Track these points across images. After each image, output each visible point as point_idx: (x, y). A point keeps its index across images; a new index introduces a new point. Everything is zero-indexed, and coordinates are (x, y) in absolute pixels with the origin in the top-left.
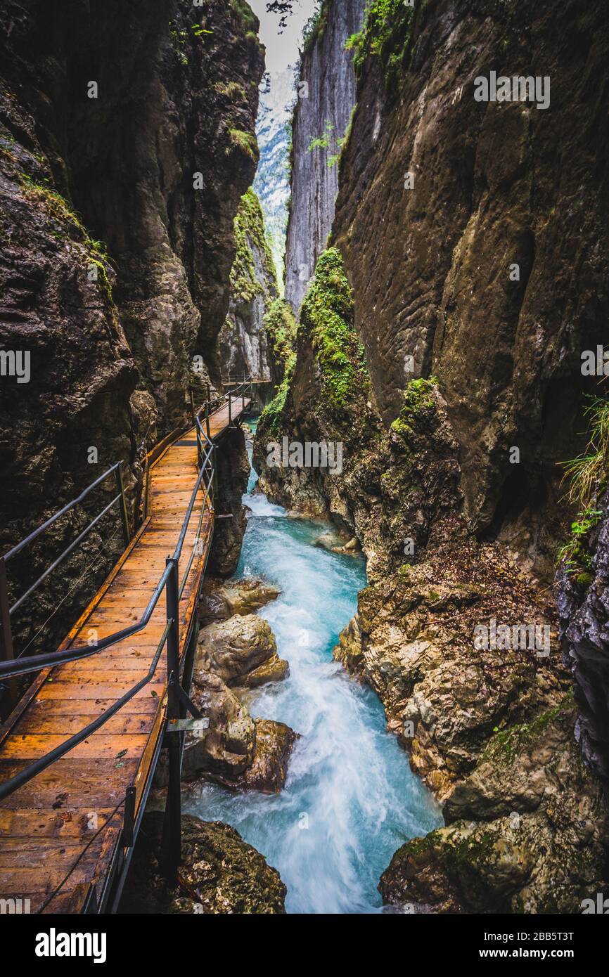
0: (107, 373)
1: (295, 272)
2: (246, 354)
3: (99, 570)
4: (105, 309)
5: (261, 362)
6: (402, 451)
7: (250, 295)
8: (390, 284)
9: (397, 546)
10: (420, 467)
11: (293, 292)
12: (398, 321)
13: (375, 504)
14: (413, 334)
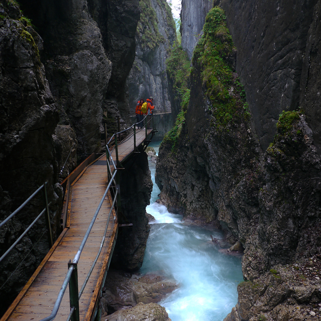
0: (35, 116)
1: (190, 26)
2: (151, 92)
3: (30, 266)
4: (35, 68)
5: (164, 98)
6: (276, 170)
7: (155, 45)
8: (264, 34)
9: (272, 249)
10: (290, 184)
11: (188, 41)
12: (271, 64)
13: (255, 214)
14: (284, 74)
